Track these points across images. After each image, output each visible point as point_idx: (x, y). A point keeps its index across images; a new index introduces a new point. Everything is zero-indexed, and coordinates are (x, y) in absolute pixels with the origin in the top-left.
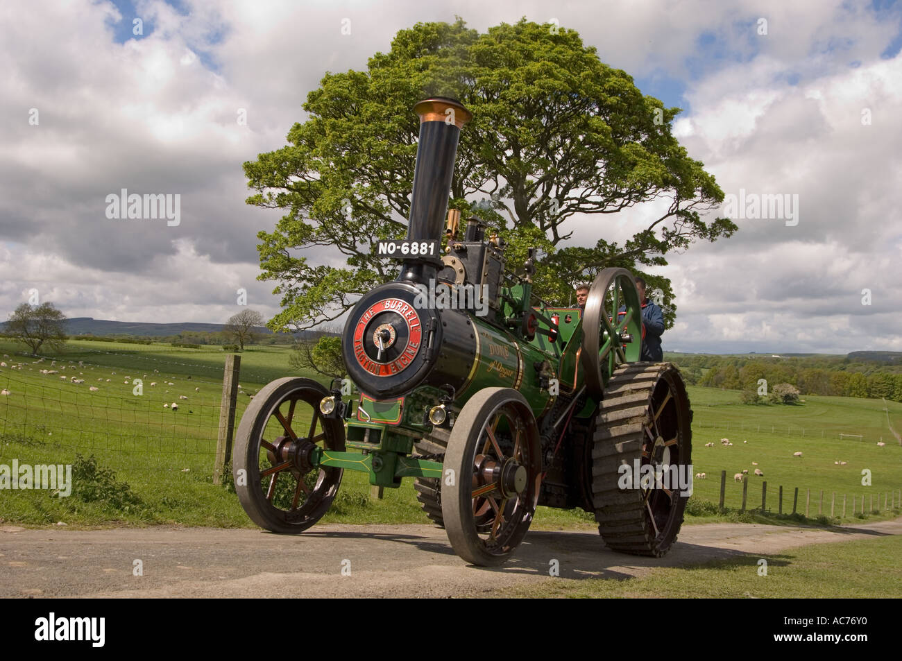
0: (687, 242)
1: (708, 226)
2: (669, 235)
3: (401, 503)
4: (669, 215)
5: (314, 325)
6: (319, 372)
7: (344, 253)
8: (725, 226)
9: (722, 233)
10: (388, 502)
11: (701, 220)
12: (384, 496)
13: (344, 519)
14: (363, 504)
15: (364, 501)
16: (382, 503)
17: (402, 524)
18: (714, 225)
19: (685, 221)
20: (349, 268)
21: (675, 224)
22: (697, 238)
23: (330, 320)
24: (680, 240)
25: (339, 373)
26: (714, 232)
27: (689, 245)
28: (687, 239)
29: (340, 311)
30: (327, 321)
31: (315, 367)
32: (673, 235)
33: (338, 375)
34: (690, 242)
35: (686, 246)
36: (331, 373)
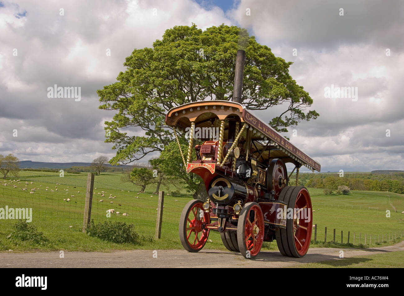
0: (297, 122)
1: (306, 114)
2: (288, 120)
3: (169, 240)
4: (289, 110)
5: (131, 162)
6: (134, 184)
7: (143, 129)
8: (314, 114)
9: (313, 117)
10: (163, 240)
11: (302, 112)
12: (161, 237)
13: (142, 247)
14: (151, 241)
15: (152, 240)
16: (161, 240)
17: (169, 249)
18: (309, 114)
19: (295, 113)
20: (146, 136)
21: (291, 114)
22: (301, 120)
23: (138, 160)
24: (294, 122)
25: (143, 184)
26: (308, 117)
27: (298, 124)
28: (297, 121)
29: (142, 155)
30: (137, 160)
31: (132, 182)
32: (290, 119)
33: (143, 185)
34: (298, 122)
35: (297, 124)
36: (139, 184)
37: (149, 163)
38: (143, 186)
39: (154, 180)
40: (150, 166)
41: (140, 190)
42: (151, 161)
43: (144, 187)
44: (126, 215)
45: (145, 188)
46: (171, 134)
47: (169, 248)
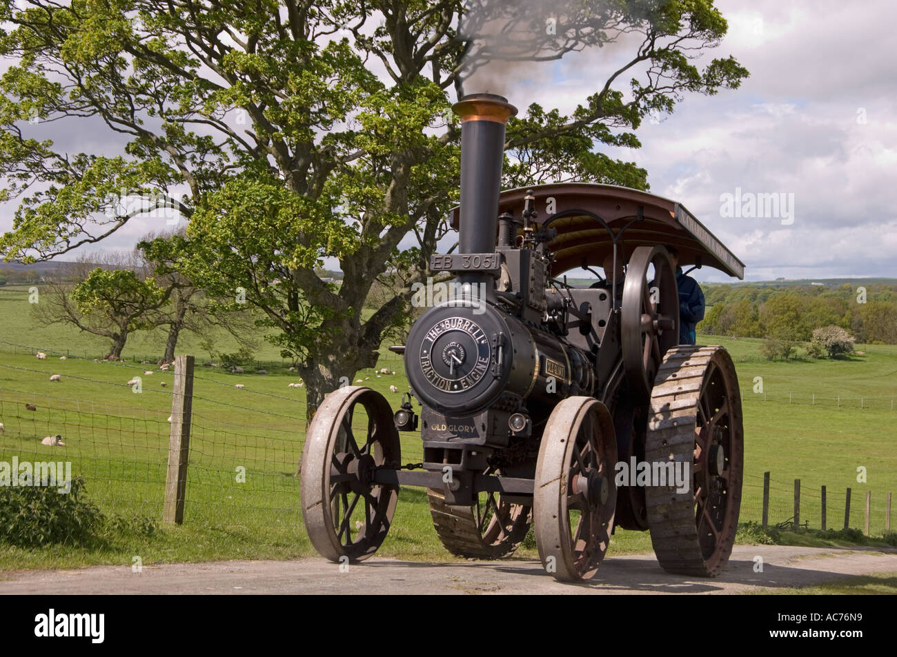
0: (670, 103)
1: (701, 70)
2: (642, 93)
3: (212, 529)
4: (639, 59)
5: (69, 249)
6: (83, 329)
7: (114, 129)
8: (730, 70)
9: (725, 82)
10: (191, 529)
11: (690, 63)
12: (185, 519)
13: (116, 558)
14: (149, 533)
15: (151, 529)
16: (183, 530)
17: (214, 560)
18: (712, 69)
19: (665, 68)
20: (130, 159)
21: (648, 73)
22: (686, 93)
23: (96, 240)
24: (662, 102)
25: (117, 330)
26: (711, 82)
27: (674, 107)
28: (670, 96)
29: (113, 226)
30: (91, 242)
31: (76, 321)
32: (648, 91)
33: (115, 334)
34: (675, 100)
35: (670, 109)
36: (103, 330)
37: (136, 253)
38: (116, 337)
39: (156, 316)
40: (140, 263)
41: (106, 350)
42: (144, 245)
43: (120, 340)
44: (57, 444)
45: (123, 346)
46: (217, 150)
47: (214, 555)
